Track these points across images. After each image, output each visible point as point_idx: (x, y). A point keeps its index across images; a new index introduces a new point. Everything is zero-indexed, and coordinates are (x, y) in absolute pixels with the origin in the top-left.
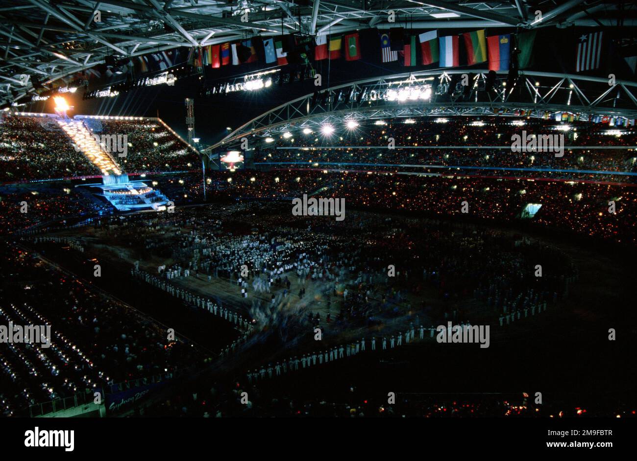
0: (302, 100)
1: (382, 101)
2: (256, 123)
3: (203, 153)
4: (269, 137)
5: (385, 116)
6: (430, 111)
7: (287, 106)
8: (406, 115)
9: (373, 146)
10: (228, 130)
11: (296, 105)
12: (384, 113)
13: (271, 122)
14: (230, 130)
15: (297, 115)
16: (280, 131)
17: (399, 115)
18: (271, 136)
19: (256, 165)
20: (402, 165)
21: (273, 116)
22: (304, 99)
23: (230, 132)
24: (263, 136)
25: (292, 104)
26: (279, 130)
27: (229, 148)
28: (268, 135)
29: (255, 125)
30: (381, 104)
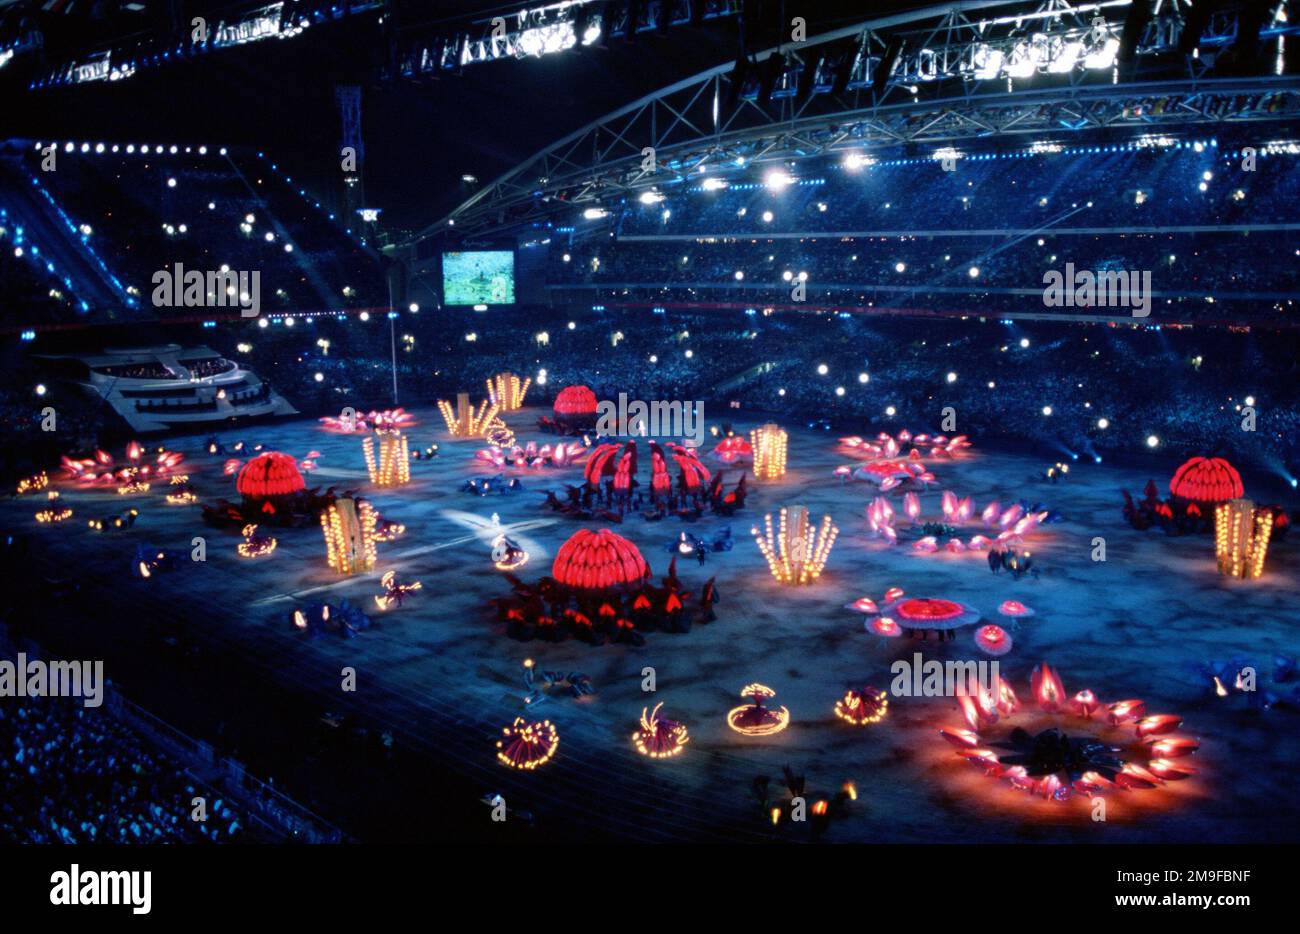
0: (699, 85)
1: (957, 80)
2: (552, 161)
3: (389, 255)
4: (592, 205)
5: (963, 132)
6: (1114, 110)
7: (650, 107)
8: (1033, 126)
9: (923, 229)
10: (467, 182)
11: (678, 100)
12: (961, 123)
13: (599, 156)
14: (472, 183)
15: (682, 134)
16: (630, 186)
17: (1009, 129)
18: (598, 200)
19: (553, 291)
20: (1016, 291)
21: (604, 139)
22: (703, 82)
23: (472, 189)
24: (575, 200)
25: (667, 99)
26: (624, 182)
27: (469, 241)
28: (590, 197)
29: (551, 168)
30: (951, 90)
